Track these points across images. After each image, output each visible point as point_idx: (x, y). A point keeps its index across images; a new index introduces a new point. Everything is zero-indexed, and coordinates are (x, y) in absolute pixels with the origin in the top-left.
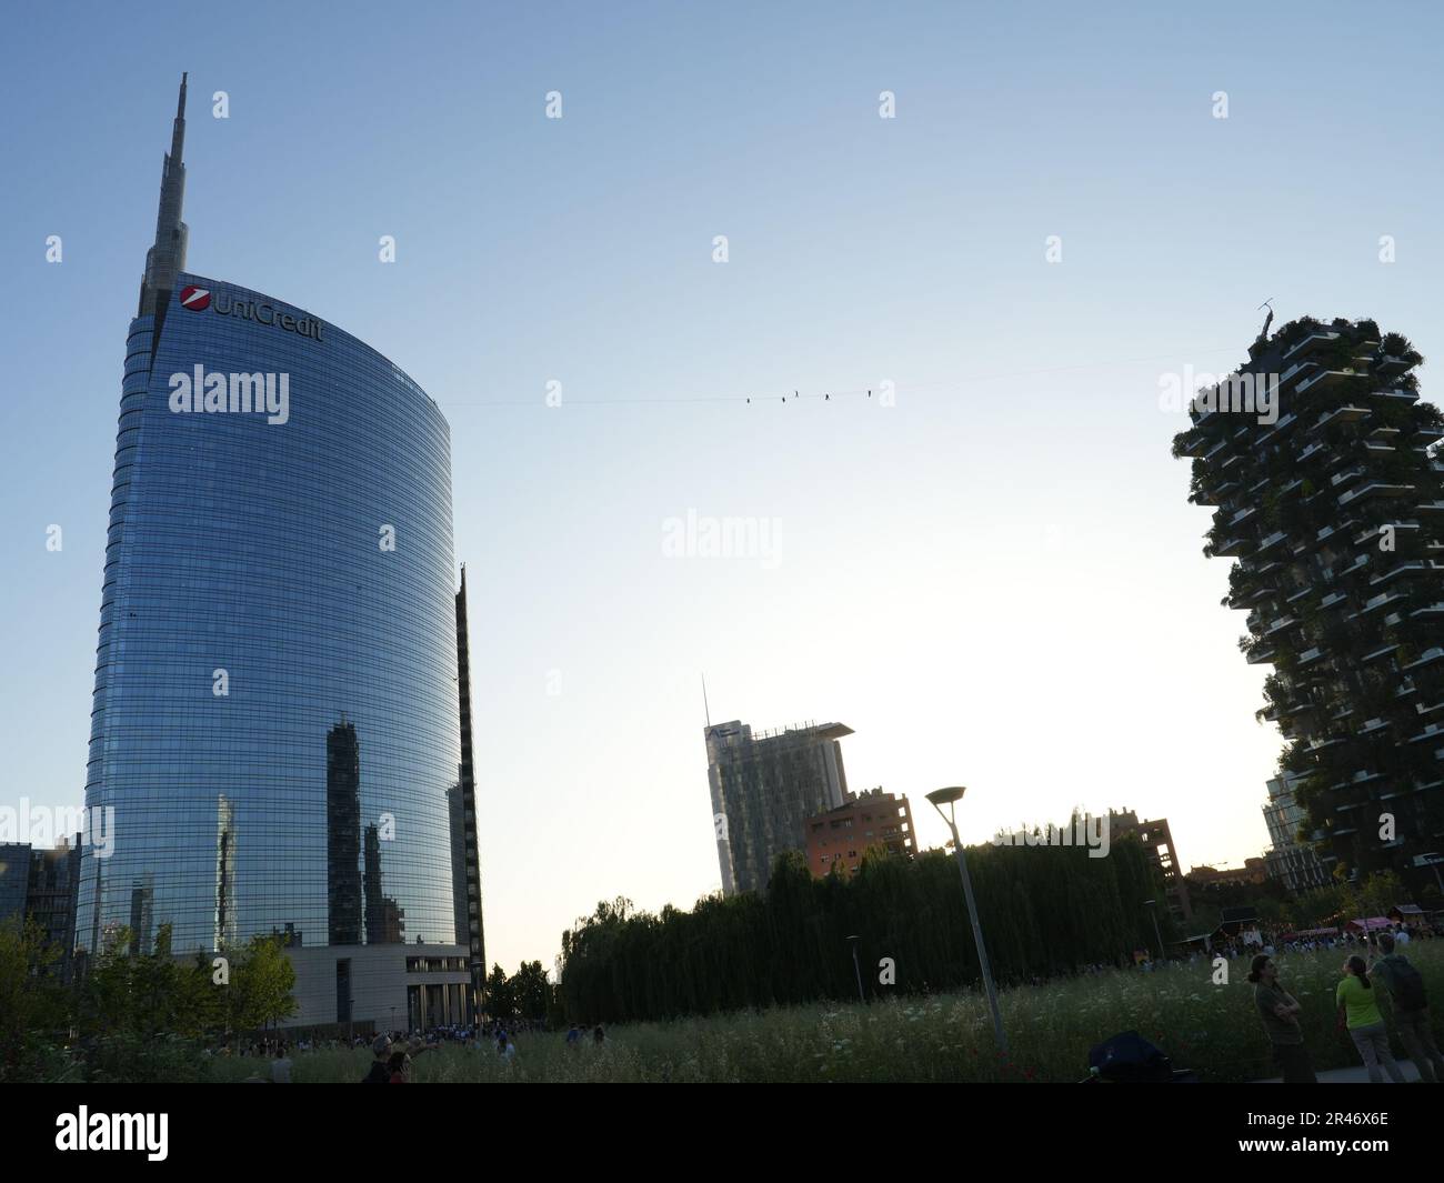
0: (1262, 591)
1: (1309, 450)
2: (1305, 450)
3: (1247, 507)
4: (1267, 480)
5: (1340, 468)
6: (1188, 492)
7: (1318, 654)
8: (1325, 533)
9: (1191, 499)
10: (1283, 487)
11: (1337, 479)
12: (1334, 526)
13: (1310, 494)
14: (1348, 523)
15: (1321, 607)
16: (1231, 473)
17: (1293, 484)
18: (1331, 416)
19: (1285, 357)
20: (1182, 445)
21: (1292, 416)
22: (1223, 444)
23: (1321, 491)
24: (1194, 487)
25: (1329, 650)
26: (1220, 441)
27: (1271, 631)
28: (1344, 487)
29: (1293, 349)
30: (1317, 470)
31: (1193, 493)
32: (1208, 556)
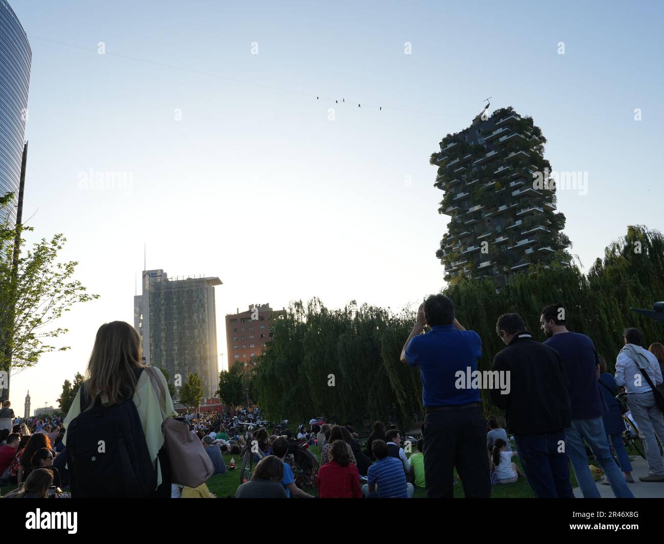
0: (466, 232)
1: (501, 169)
2: (499, 169)
3: (465, 192)
4: (478, 180)
5: (515, 179)
6: (434, 181)
7: (490, 264)
8: (502, 208)
9: (435, 185)
10: (484, 184)
11: (513, 184)
12: (508, 206)
13: (499, 189)
14: (515, 205)
15: (495, 242)
16: (458, 176)
17: (490, 184)
18: (515, 154)
19: (497, 124)
20: (435, 159)
21: (495, 152)
22: (458, 160)
23: (504, 189)
24: (438, 180)
25: (495, 263)
26: (456, 159)
27: (466, 252)
28: (516, 188)
29: (502, 121)
30: (504, 179)
31: (437, 182)
32: (440, 213)
